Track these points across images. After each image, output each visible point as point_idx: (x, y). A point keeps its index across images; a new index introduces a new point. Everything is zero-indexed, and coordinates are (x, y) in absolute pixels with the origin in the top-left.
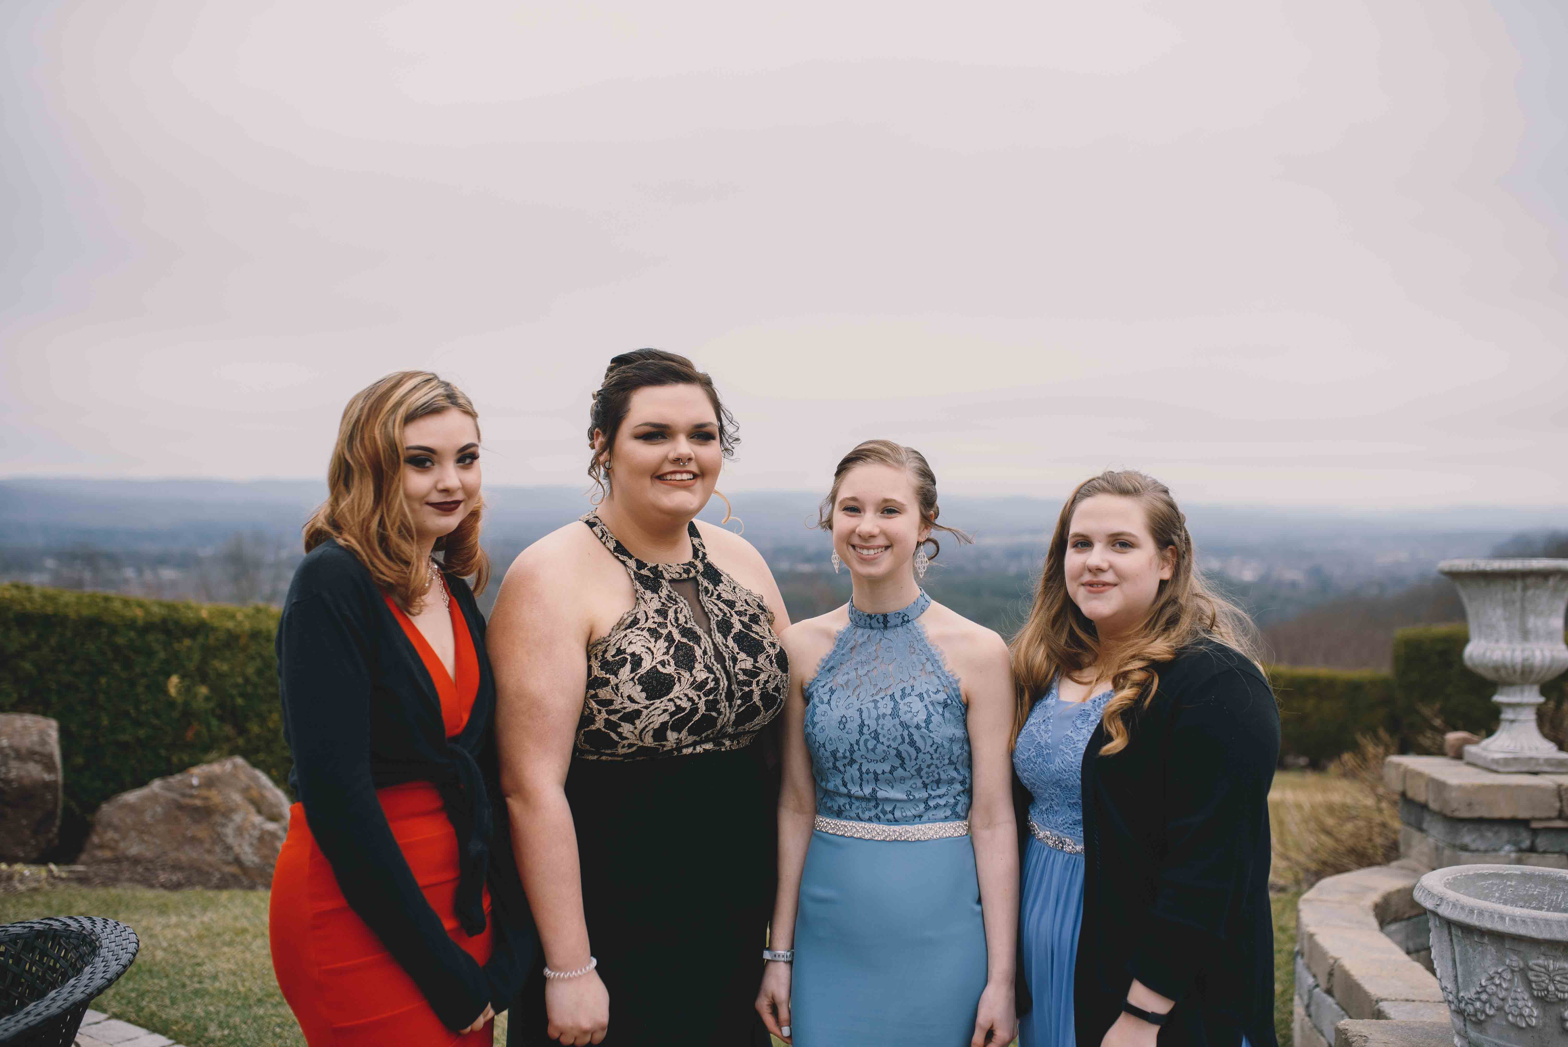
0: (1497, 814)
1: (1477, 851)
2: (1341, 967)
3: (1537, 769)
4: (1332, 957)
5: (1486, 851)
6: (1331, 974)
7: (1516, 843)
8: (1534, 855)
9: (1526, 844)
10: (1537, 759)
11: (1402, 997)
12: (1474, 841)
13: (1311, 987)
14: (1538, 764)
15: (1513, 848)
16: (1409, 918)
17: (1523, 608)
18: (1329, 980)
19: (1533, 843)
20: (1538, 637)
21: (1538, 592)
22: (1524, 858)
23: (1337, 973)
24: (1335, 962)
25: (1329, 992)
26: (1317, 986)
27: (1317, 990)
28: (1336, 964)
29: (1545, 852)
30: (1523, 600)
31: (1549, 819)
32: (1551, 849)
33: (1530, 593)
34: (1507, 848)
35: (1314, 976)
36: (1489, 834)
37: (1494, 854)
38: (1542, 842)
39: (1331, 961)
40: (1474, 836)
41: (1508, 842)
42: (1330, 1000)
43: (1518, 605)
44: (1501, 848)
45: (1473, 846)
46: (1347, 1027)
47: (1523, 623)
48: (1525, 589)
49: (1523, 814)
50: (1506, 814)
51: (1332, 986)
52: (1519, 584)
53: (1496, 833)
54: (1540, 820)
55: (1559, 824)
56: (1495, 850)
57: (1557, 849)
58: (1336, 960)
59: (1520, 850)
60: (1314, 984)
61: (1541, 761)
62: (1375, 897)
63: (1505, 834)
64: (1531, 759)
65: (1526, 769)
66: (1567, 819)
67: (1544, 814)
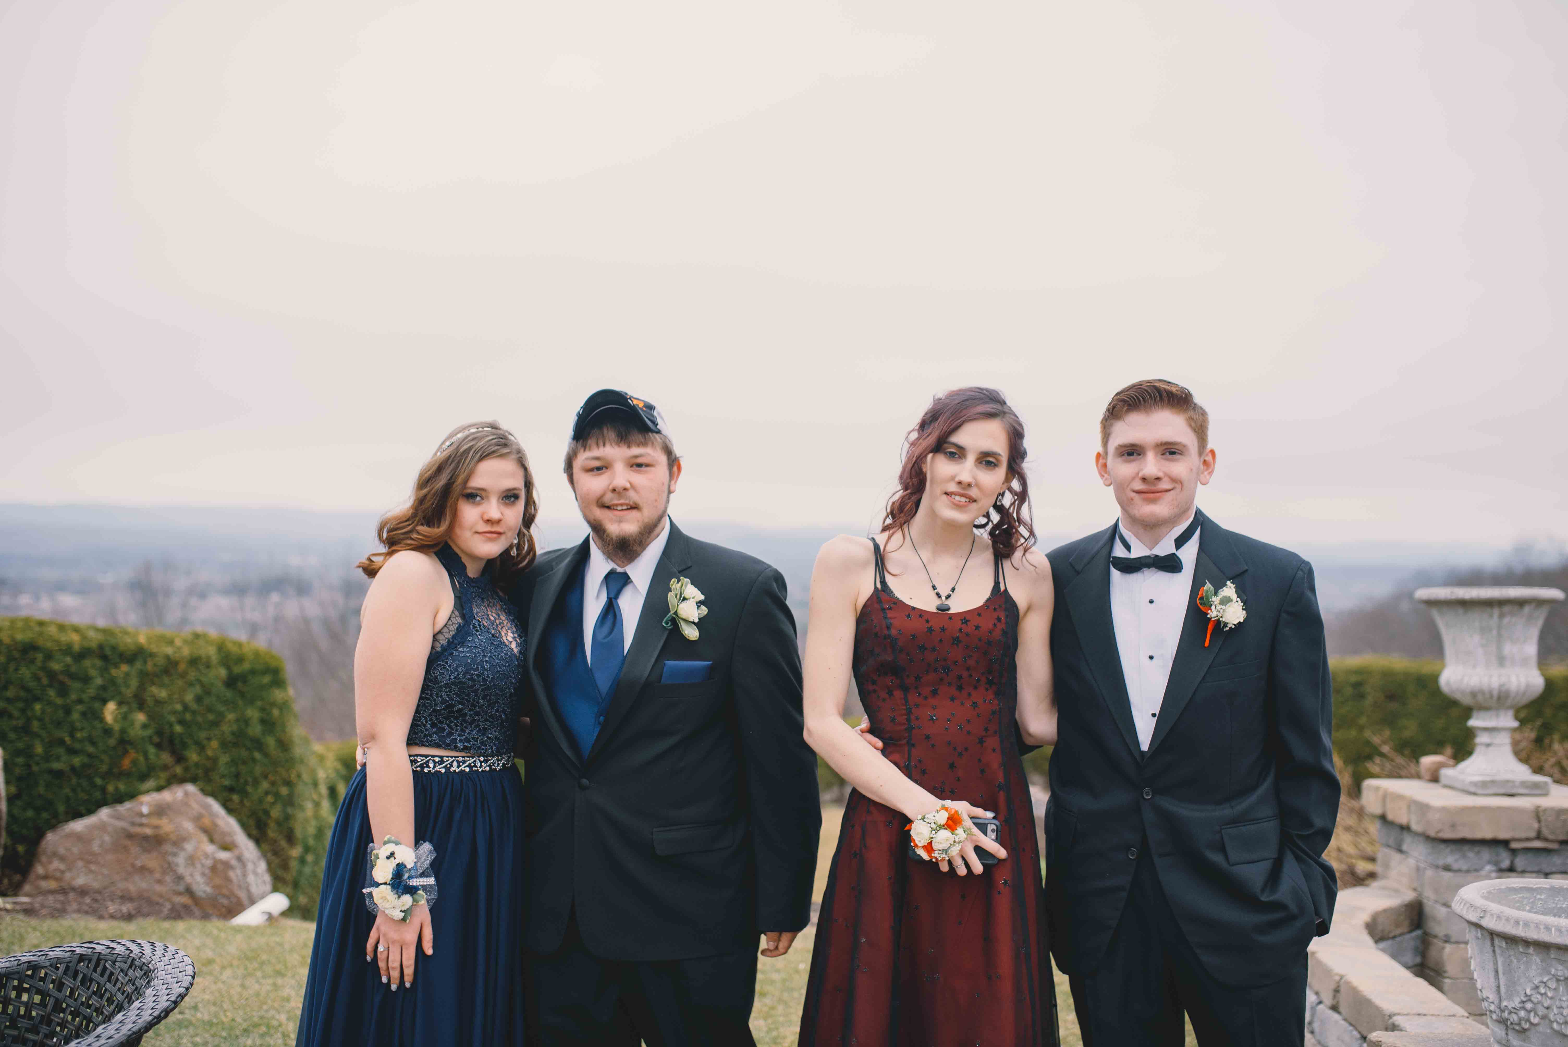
0: (1479, 835)
1: (1459, 871)
2: (1348, 983)
3: (1514, 791)
4: (1337, 974)
5: (1468, 871)
6: (1337, 991)
7: (1496, 863)
8: (1513, 875)
9: (1506, 864)
10: (1513, 782)
11: (1414, 1012)
12: (1456, 861)
13: (1314, 1005)
14: (1514, 786)
15: (1494, 868)
16: (1394, 937)
17: (1500, 636)
18: (1335, 997)
19: (1512, 862)
20: (1513, 663)
21: (1513, 620)
22: (1504, 877)
23: (1343, 989)
24: (1341, 979)
25: (1335, 1008)
26: (1320, 1002)
27: (1321, 1007)
28: (1343, 981)
29: (1522, 873)
30: (1499, 627)
31: (1528, 839)
32: (1529, 869)
33: (1506, 620)
34: (1488, 867)
35: (1317, 993)
36: (1471, 855)
37: (1475, 874)
38: (1520, 862)
39: (1337, 978)
40: (1457, 857)
41: (1489, 862)
42: (1336, 1016)
43: (1494, 632)
44: (1482, 869)
45: (1456, 866)
46: (1380, 1039)
47: (1499, 648)
48: (1502, 616)
49: (1503, 835)
50: (1488, 835)
51: (1338, 1002)
52: (1496, 612)
53: (1478, 853)
54: (1520, 840)
55: (1537, 844)
56: (1477, 870)
57: (1536, 869)
58: (1342, 977)
59: (1500, 869)
60: (1317, 1001)
61: (1517, 784)
62: (1365, 917)
63: (1486, 854)
64: (1508, 781)
65: (1503, 791)
66: (1546, 840)
67: (1523, 835)
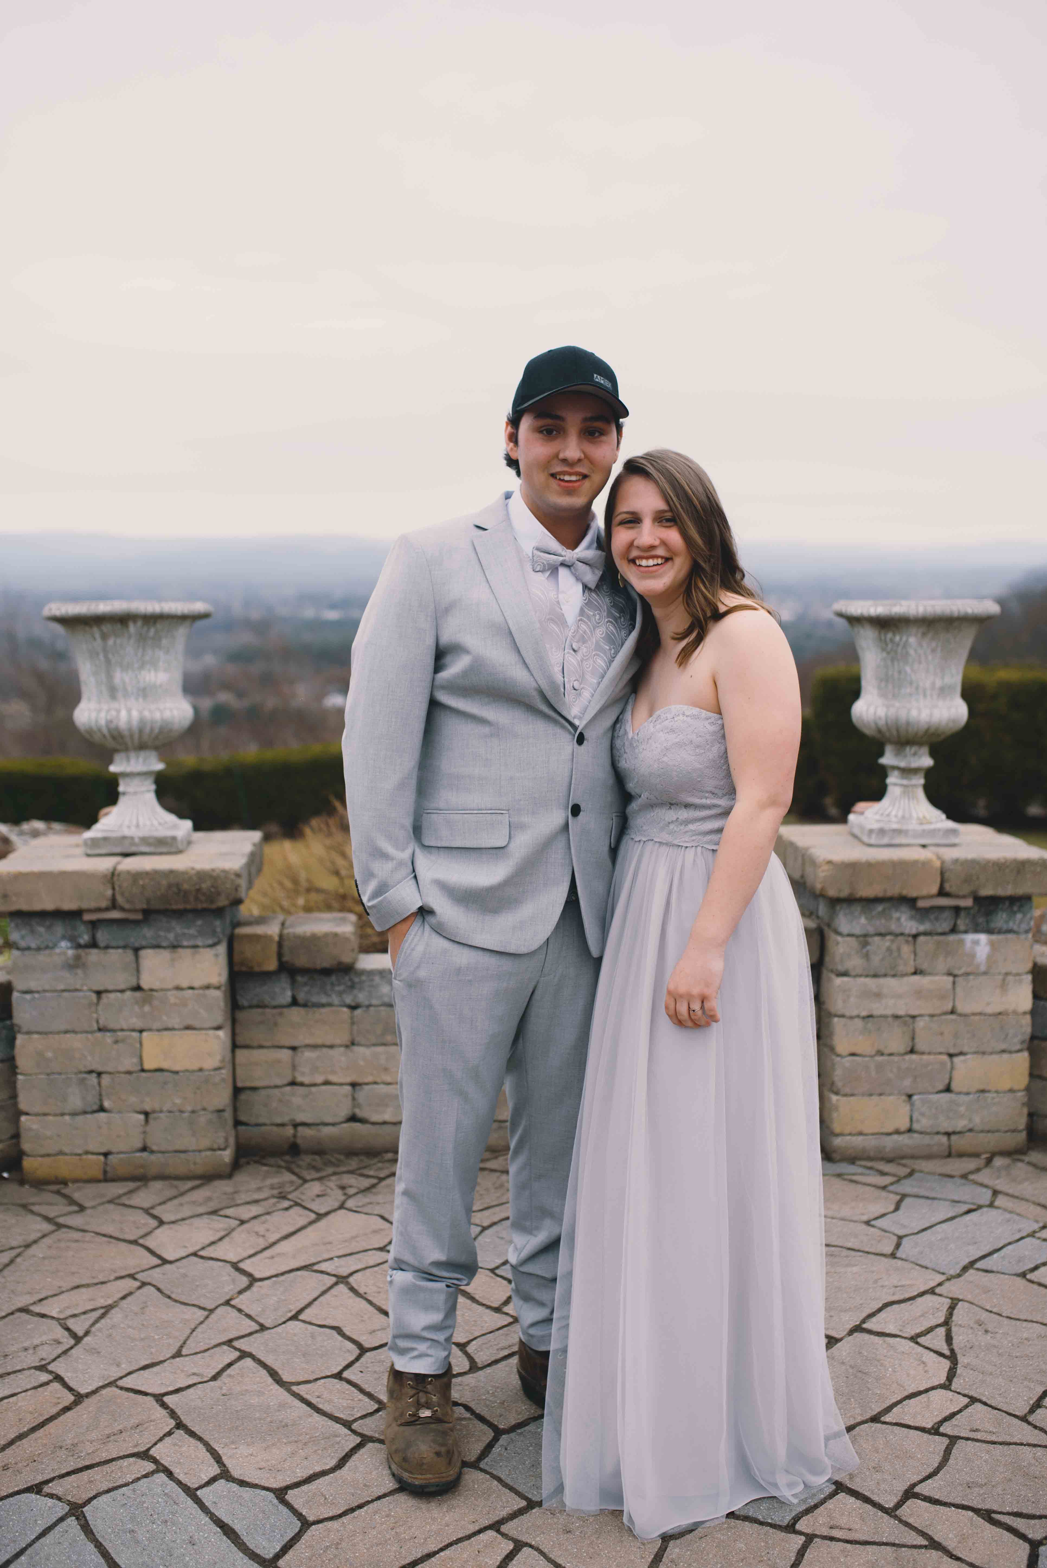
0: (38, 907)
1: (28, 948)
3: (133, 849)
5: (39, 949)
7: (72, 939)
8: (94, 951)
9: (85, 938)
10: (132, 838)
12: (23, 937)
14: (133, 844)
15: (69, 944)
17: (108, 662)
19: (94, 937)
20: (126, 695)
21: (118, 641)
22: (83, 954)
29: (107, 947)
30: (105, 651)
31: (99, 910)
32: (114, 944)
33: (111, 642)
34: (64, 944)
36: (41, 929)
37: (47, 952)
38: (102, 936)
40: (23, 932)
41: (64, 937)
43: (101, 657)
44: (55, 946)
45: (23, 944)
47: (110, 677)
48: (104, 637)
49: (69, 905)
50: (49, 906)
52: (96, 631)
53: (49, 928)
54: (90, 911)
55: (115, 915)
56: (47, 947)
57: (121, 943)
59: (79, 946)
61: (137, 840)
63: (59, 929)
64: (124, 838)
65: (118, 850)
66: (123, 909)
67: (93, 905)
